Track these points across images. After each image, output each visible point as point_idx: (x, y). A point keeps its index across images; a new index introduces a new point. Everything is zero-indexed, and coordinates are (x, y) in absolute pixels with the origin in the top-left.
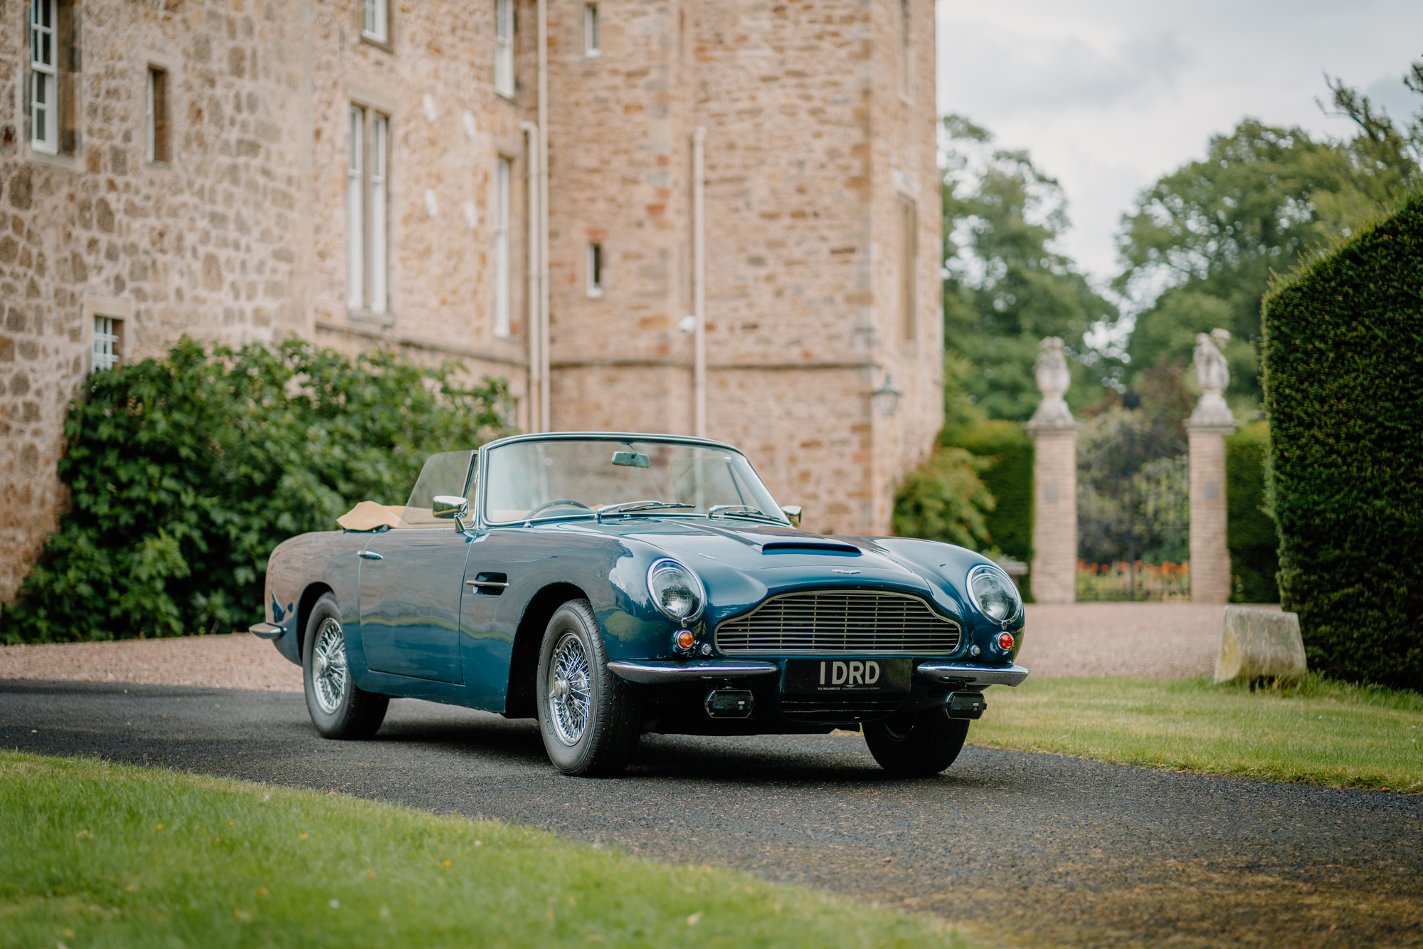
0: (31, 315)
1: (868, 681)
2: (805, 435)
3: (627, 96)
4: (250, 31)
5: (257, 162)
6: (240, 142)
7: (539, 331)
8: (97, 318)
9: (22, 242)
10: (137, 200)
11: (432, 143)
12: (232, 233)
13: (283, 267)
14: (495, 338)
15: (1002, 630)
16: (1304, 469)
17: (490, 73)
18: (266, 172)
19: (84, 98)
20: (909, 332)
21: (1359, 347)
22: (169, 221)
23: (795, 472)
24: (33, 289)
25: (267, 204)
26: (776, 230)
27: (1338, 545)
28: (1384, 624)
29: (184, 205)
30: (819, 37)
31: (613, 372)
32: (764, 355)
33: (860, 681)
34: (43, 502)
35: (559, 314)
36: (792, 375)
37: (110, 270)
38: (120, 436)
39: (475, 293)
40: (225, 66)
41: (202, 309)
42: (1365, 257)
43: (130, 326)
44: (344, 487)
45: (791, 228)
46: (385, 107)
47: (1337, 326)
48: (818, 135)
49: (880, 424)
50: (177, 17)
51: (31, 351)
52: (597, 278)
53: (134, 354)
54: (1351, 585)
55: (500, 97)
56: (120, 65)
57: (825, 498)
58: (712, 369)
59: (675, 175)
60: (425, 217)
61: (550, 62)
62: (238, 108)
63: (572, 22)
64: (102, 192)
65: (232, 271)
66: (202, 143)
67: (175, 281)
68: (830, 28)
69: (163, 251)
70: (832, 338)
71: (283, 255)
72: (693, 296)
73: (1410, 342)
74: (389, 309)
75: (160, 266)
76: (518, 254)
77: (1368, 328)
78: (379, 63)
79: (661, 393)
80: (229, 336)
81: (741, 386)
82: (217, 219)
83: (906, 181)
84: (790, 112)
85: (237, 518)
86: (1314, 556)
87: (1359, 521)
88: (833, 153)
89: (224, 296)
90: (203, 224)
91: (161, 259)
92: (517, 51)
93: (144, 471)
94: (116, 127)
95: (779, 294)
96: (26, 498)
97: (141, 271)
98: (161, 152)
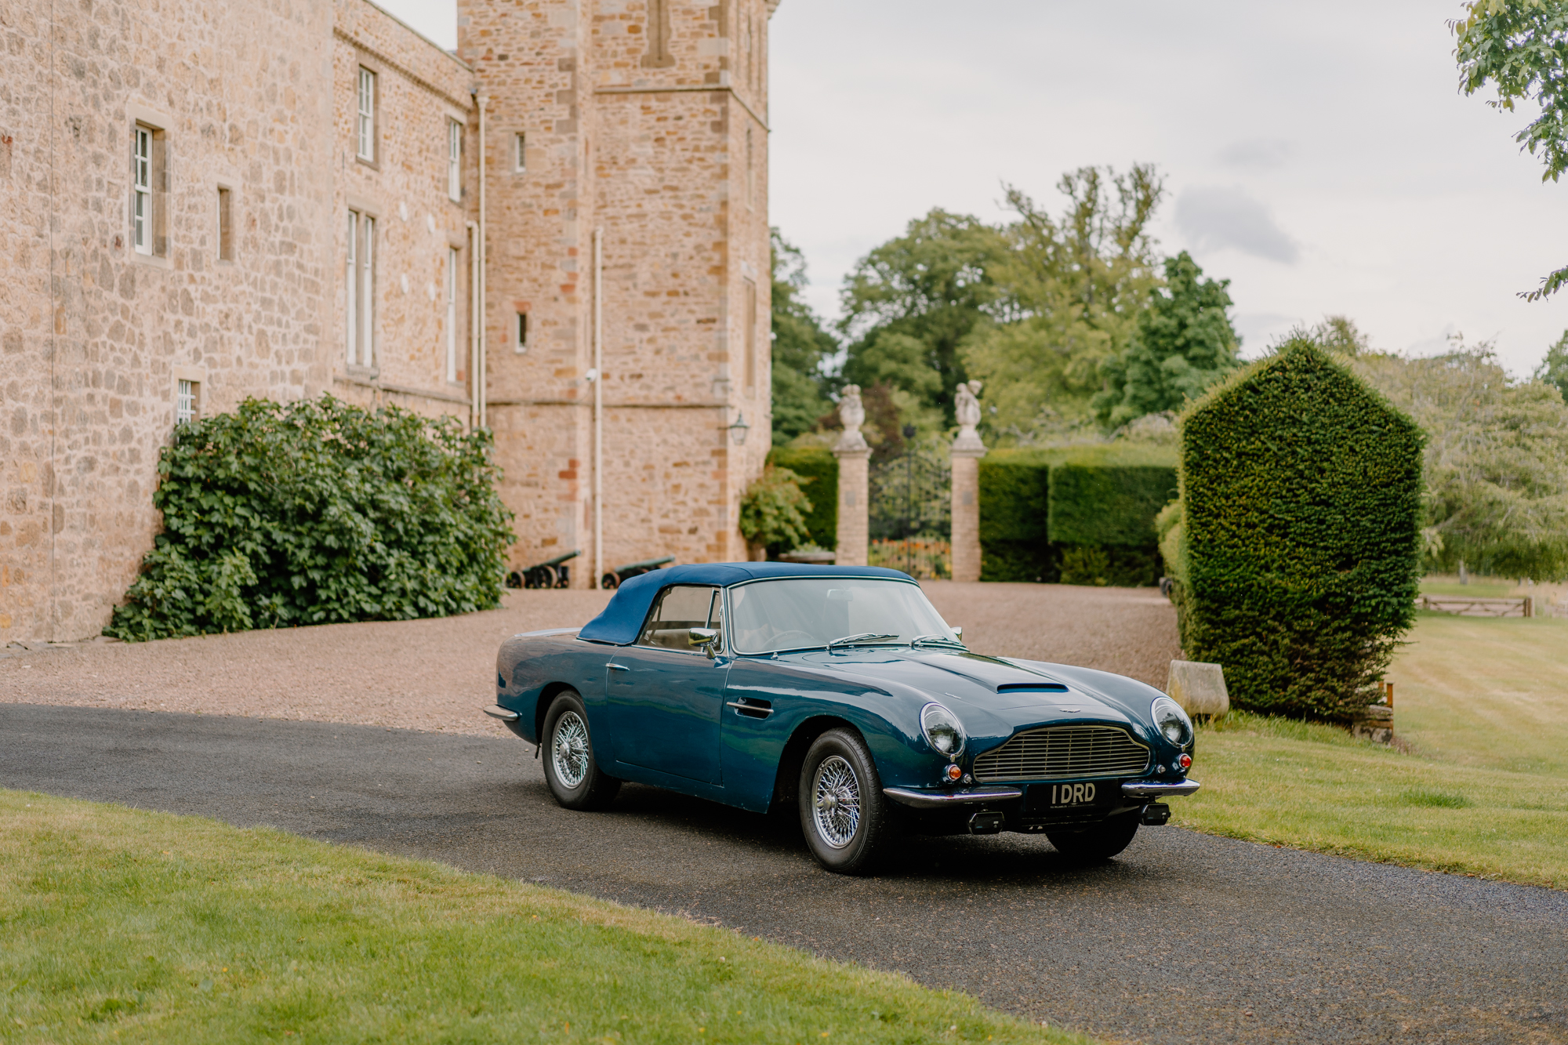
0: (134, 380)
1: (1087, 799)
2: (677, 458)
3: (546, 203)
4: (289, 158)
5: (293, 258)
6: (282, 243)
7: (479, 379)
8: (181, 381)
9: (128, 325)
10: (210, 290)
11: (405, 237)
12: (276, 314)
13: (312, 338)
14: (447, 383)
15: (1180, 751)
16: (1213, 549)
17: (443, 184)
18: (300, 266)
19: (173, 212)
20: (750, 381)
21: (1256, 456)
22: (232, 306)
23: (669, 485)
24: (136, 361)
25: (301, 291)
26: (656, 304)
27: (1236, 607)
28: (1271, 667)
29: (243, 293)
30: (690, 161)
31: (535, 409)
32: (646, 397)
33: (1081, 800)
34: (143, 525)
35: (493, 365)
36: (668, 412)
37: (191, 344)
38: (202, 474)
39: (434, 350)
40: (272, 186)
41: (255, 372)
42: (1261, 388)
43: (205, 387)
44: (372, 514)
45: (668, 303)
46: (373, 211)
47: (1239, 440)
48: (688, 234)
49: (732, 448)
50: (238, 148)
51: (134, 409)
52: (523, 340)
53: (211, 409)
54: (1246, 637)
55: (452, 201)
56: (198, 186)
57: (691, 504)
58: (606, 407)
59: (582, 262)
60: (400, 294)
61: (487, 176)
62: (281, 218)
63: (505, 146)
64: (185, 285)
65: (276, 342)
66: (256, 245)
67: (237, 351)
68: (697, 155)
69: (228, 329)
70: (697, 385)
71: (311, 329)
72: (594, 353)
73: (1294, 453)
74: (374, 365)
75: (226, 341)
76: (463, 320)
77: (1263, 443)
78: (369, 178)
79: (571, 425)
80: (274, 392)
81: (629, 420)
82: (266, 303)
83: (749, 268)
84: (666, 216)
85: (292, 539)
86: (1219, 615)
87: (1254, 589)
88: (699, 248)
89: (271, 362)
90: (256, 307)
91: (226, 334)
92: (463, 168)
93: (222, 501)
94: (195, 234)
95: (658, 352)
96: (131, 522)
97: (214, 344)
98: (226, 253)
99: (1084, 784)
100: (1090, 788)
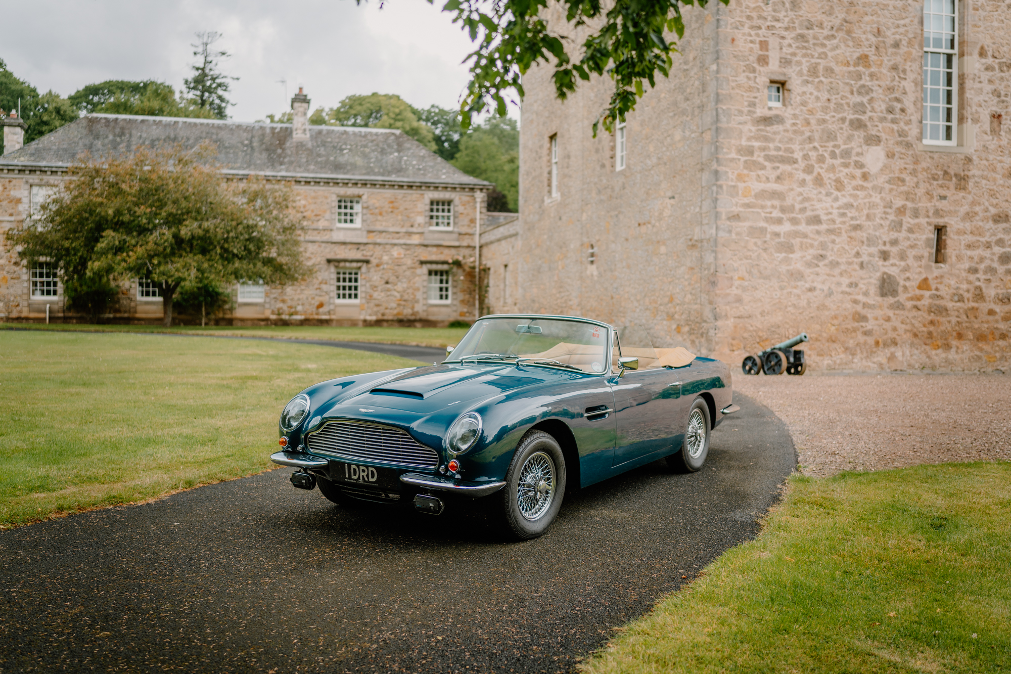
1: (371, 480)
15: (454, 458)
33: (367, 479)
99: (367, 467)
100: (372, 472)
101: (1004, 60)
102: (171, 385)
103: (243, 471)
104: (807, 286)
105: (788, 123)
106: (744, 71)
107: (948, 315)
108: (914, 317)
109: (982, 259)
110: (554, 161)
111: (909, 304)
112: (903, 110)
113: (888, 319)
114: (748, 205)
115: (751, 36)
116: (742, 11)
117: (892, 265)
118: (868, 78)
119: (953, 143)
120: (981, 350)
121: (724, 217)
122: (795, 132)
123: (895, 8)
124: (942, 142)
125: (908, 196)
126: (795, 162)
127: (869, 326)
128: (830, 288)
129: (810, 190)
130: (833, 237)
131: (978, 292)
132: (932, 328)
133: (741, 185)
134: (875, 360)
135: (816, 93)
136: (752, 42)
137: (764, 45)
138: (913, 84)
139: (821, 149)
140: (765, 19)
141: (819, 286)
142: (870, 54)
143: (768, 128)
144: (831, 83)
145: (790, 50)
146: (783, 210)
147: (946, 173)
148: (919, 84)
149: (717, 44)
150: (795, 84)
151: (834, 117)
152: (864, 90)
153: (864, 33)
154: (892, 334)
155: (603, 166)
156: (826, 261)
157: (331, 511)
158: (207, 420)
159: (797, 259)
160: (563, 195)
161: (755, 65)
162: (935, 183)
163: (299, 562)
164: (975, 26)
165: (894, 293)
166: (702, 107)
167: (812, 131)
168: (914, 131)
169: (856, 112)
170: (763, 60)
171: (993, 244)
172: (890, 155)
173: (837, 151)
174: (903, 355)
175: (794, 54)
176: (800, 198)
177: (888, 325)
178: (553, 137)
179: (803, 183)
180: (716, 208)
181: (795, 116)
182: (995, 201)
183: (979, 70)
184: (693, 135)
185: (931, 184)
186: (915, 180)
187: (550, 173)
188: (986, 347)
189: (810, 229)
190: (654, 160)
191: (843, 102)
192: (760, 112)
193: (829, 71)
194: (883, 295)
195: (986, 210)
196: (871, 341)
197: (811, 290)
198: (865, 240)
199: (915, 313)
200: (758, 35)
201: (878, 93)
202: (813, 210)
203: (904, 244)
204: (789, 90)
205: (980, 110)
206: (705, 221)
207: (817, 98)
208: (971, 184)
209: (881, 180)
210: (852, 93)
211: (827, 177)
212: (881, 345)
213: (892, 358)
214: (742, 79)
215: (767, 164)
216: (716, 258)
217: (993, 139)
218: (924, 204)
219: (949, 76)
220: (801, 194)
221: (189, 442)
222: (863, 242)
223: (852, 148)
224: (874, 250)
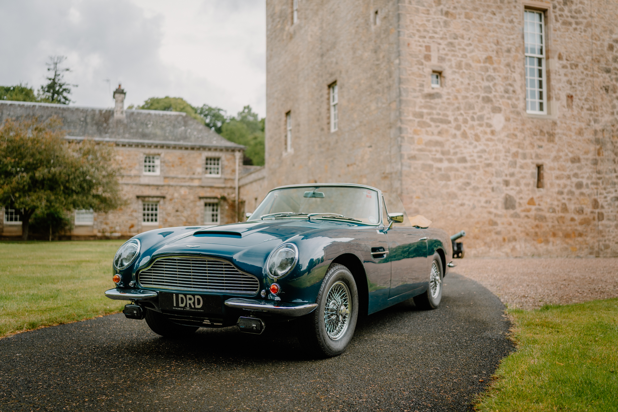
1: (197, 306)
15: (274, 283)
33: (193, 307)
99: (194, 296)
100: (198, 299)
101: (573, 62)
102: (23, 266)
103: (79, 316)
104: (460, 202)
105: (445, 98)
106: (416, 64)
107: (546, 221)
108: (526, 223)
109: (565, 186)
110: (289, 128)
111: (523, 214)
112: (514, 91)
113: (510, 224)
114: (421, 150)
115: (419, 42)
116: (413, 27)
117: (512, 189)
118: (492, 71)
119: (545, 112)
120: (568, 243)
121: (406, 157)
122: (449, 104)
123: (507, 28)
124: (537, 112)
125: (519, 145)
126: (449, 122)
127: (499, 228)
128: (473, 204)
129: (459, 141)
130: (474, 171)
131: (564, 206)
132: (537, 230)
133: (416, 137)
134: (504, 250)
135: (461, 79)
136: (420, 46)
137: (428, 48)
138: (519, 76)
139: (465, 115)
140: (428, 32)
141: (467, 202)
142: (493, 56)
143: (432, 101)
144: (470, 73)
145: (444, 52)
146: (443, 153)
147: (541, 131)
148: (523, 75)
149: (398, 46)
150: (447, 73)
151: (472, 94)
152: (490, 78)
153: (489, 42)
154: (513, 234)
155: (322, 129)
156: (471, 187)
157: (156, 341)
158: (50, 285)
159: (453, 186)
160: (295, 150)
161: (423, 61)
162: (535, 137)
163: (134, 381)
164: (555, 40)
165: (513, 207)
166: (389, 87)
167: (459, 103)
168: (521, 105)
169: (486, 92)
170: (428, 58)
171: (571, 176)
172: (508, 119)
173: (475, 116)
174: (521, 247)
175: (447, 55)
176: (453, 146)
177: (510, 228)
178: (288, 113)
179: (455, 136)
180: (400, 151)
181: (448, 94)
182: (571, 149)
183: (559, 68)
184: (384, 106)
185: (533, 138)
186: (523, 135)
187: (286, 136)
188: (571, 242)
189: (460, 166)
190: (357, 123)
191: (478, 85)
192: (427, 90)
193: (468, 66)
194: (507, 208)
195: (567, 155)
196: (500, 238)
197: (462, 205)
198: (494, 173)
199: (526, 220)
200: (424, 42)
201: (499, 80)
202: (462, 154)
203: (518, 176)
204: (444, 77)
205: (560, 92)
206: (393, 160)
207: (462, 83)
208: (557, 139)
209: (503, 135)
210: (483, 80)
211: (470, 133)
212: (507, 240)
213: (514, 249)
214: (415, 69)
215: (432, 123)
216: (401, 184)
217: (569, 111)
218: (529, 151)
219: (540, 72)
220: (453, 143)
221: (35, 298)
222: (493, 174)
223: (484, 115)
224: (500, 179)
